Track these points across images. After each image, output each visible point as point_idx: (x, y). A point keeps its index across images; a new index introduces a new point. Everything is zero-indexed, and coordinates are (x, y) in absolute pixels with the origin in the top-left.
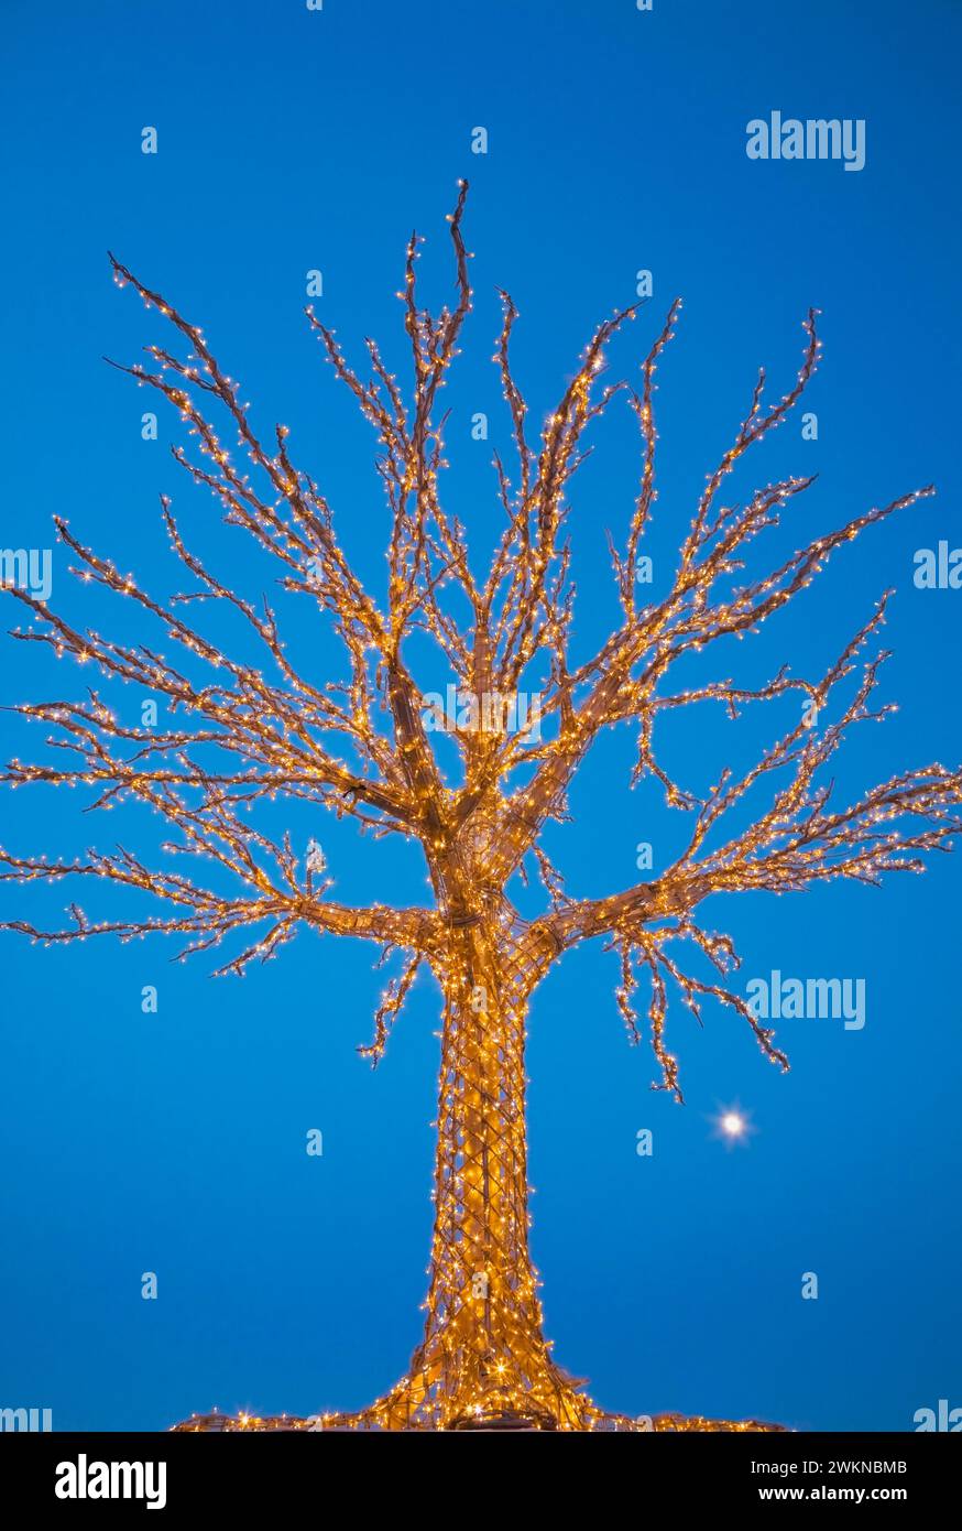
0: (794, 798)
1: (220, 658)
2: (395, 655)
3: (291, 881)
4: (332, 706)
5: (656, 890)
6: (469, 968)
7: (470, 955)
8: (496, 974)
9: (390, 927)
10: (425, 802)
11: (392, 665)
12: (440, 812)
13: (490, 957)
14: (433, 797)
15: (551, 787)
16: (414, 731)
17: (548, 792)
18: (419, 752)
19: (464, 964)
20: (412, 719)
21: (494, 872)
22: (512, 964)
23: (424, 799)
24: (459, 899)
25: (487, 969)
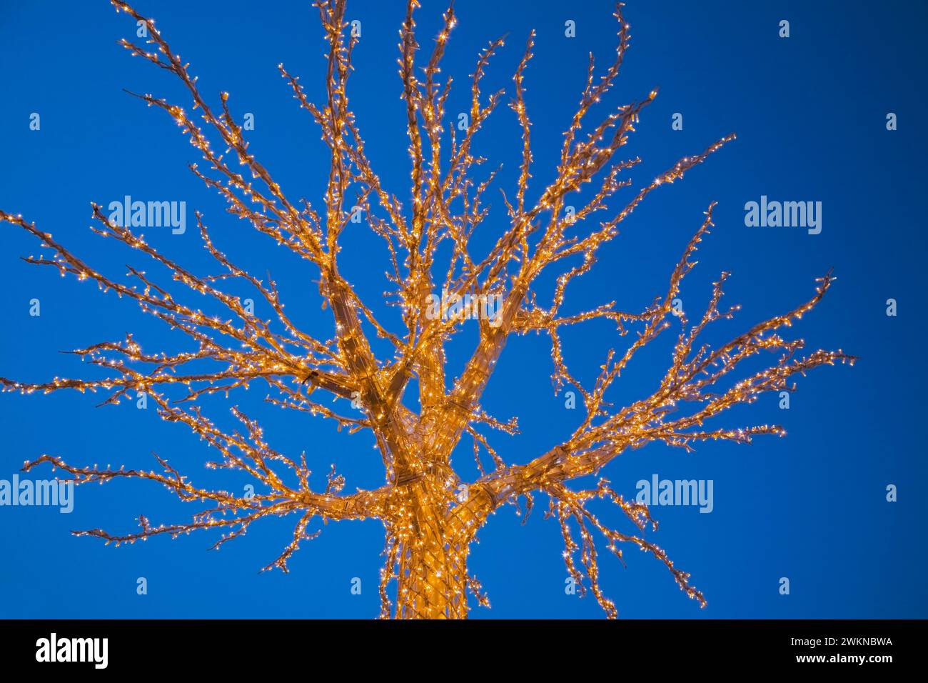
0: (672, 379)
1: (205, 286)
2: (332, 267)
3: (305, 486)
4: (321, 346)
5: (567, 449)
6: (415, 517)
7: (415, 508)
8: (438, 522)
9: (367, 503)
10: (365, 381)
11: (330, 275)
12: (378, 389)
13: (432, 509)
14: (371, 376)
15: (477, 378)
16: (351, 325)
17: (475, 383)
18: (355, 340)
19: (410, 515)
20: (348, 316)
21: (437, 446)
22: (453, 516)
23: (363, 379)
24: (402, 462)
25: (430, 518)
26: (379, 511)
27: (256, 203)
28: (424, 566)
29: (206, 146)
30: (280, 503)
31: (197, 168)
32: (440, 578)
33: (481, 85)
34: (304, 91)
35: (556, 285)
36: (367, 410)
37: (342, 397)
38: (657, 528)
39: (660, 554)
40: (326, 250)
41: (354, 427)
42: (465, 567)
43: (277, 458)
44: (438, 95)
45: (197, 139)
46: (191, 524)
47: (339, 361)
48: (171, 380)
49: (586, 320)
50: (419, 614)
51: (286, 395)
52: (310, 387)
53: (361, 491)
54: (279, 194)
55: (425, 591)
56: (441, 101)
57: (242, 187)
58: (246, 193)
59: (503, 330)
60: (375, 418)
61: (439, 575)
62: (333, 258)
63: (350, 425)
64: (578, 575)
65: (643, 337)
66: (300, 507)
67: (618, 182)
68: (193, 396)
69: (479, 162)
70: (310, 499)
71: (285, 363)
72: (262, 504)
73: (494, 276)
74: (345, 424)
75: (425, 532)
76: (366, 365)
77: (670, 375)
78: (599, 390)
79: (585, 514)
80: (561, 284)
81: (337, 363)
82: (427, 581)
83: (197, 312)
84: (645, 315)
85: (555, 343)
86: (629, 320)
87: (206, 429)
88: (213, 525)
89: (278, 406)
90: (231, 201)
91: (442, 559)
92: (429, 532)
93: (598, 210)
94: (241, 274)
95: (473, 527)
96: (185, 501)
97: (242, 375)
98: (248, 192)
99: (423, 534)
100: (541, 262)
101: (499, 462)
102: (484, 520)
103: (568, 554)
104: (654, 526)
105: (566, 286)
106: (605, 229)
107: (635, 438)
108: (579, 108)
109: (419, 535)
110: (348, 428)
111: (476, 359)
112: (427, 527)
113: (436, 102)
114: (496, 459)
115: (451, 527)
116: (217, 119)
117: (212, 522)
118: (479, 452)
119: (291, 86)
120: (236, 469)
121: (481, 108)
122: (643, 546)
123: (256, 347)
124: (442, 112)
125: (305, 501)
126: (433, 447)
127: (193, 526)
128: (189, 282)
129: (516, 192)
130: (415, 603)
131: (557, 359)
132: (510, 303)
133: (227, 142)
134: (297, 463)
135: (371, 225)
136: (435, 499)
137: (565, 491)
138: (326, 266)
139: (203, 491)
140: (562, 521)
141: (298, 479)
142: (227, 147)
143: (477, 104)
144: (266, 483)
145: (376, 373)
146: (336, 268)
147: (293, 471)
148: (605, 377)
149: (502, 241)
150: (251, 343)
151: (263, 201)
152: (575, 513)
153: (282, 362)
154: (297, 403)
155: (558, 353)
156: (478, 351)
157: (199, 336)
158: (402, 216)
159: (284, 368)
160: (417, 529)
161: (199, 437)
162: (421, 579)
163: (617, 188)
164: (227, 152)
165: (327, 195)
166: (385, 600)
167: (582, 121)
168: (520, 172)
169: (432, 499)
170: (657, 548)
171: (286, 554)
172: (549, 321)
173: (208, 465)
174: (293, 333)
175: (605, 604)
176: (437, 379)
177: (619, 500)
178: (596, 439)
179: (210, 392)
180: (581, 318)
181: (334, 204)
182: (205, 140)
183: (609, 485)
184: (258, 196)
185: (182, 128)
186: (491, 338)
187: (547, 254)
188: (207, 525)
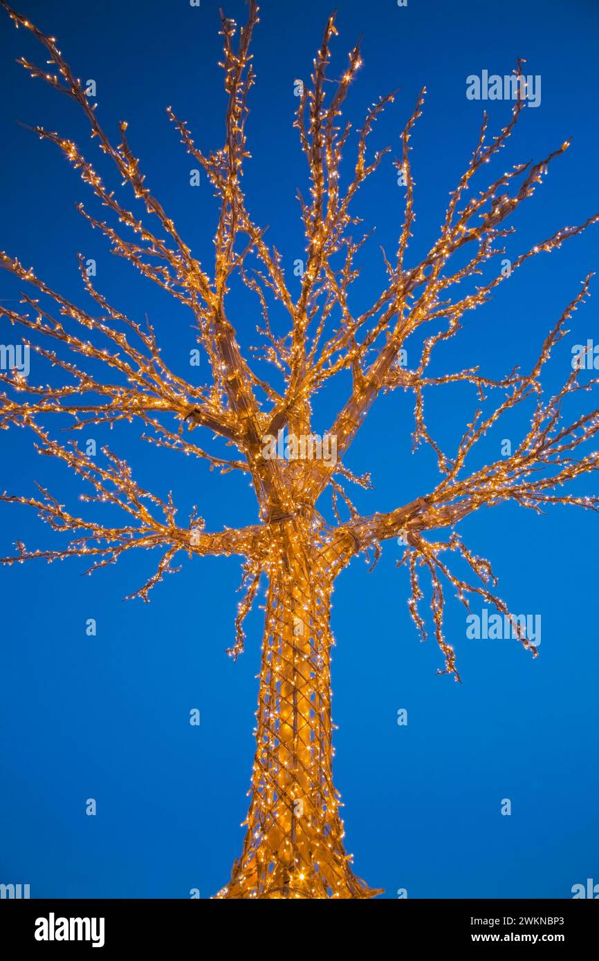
1: (92, 321)
2: (219, 308)
3: (172, 523)
5: (430, 501)
6: (285, 554)
7: (286, 544)
8: (306, 560)
9: (234, 540)
10: (245, 421)
11: (216, 315)
12: (258, 430)
13: (301, 547)
14: (252, 417)
15: (348, 427)
16: (235, 365)
17: (345, 432)
18: (239, 381)
19: (281, 551)
20: (233, 356)
21: (306, 490)
22: (320, 555)
23: (244, 419)
24: (276, 501)
25: (299, 555)
26: (246, 548)
27: (145, 241)
28: (292, 599)
29: (98, 182)
30: (149, 536)
31: (82, 209)
32: (307, 611)
33: (366, 140)
34: (191, 137)
35: (423, 346)
36: (246, 449)
37: (222, 435)
38: (496, 584)
39: (502, 607)
40: (214, 290)
41: (226, 467)
42: (329, 603)
43: (145, 495)
44: (337, 140)
45: (88, 174)
46: (64, 551)
47: (212, 405)
48: (58, 409)
49: (450, 382)
50: (287, 642)
51: (161, 434)
52: (191, 424)
53: (228, 529)
54: (173, 230)
55: (293, 622)
56: (338, 147)
57: (132, 224)
58: (136, 231)
59: (376, 383)
60: (253, 457)
61: (306, 608)
62: (221, 299)
63: (221, 466)
64: (420, 621)
65: (511, 399)
66: (167, 541)
67: (492, 249)
68: (79, 425)
69: (355, 222)
70: (179, 534)
71: (169, 399)
72: (134, 535)
73: (384, 323)
74: (217, 465)
75: (294, 568)
76: (247, 406)
77: (528, 440)
78: (465, 447)
79: (438, 564)
80: (428, 346)
81: (209, 407)
82: (295, 613)
83: (87, 344)
84: (504, 383)
85: (418, 401)
86: (489, 386)
87: (83, 462)
88: (86, 553)
89: (153, 444)
90: (115, 242)
91: (308, 594)
92: (298, 569)
93: (474, 275)
94: (120, 317)
95: (337, 567)
96: (58, 531)
97: (126, 408)
98: (138, 230)
99: (292, 570)
100: (416, 321)
101: (354, 512)
102: (348, 562)
103: (414, 601)
104: (494, 582)
105: (433, 348)
106: (481, 293)
107: (496, 494)
108: (468, 168)
109: (288, 571)
110: (219, 469)
111: (348, 409)
112: (295, 564)
113: (334, 147)
114: (351, 509)
115: (317, 566)
116: (115, 149)
117: (85, 550)
118: (337, 502)
119: (179, 130)
120: (108, 502)
121: (366, 165)
122: (488, 598)
123: (142, 381)
124: (339, 158)
125: (173, 536)
126: (302, 491)
127: (67, 553)
128: (77, 316)
129: (397, 250)
130: (283, 632)
131: (418, 418)
132: (384, 358)
133: (123, 174)
134: (165, 501)
135: (244, 280)
136: (304, 538)
137: (423, 541)
138: (214, 307)
139: (79, 520)
140: (412, 570)
141: (165, 516)
142: (123, 180)
143: (362, 160)
144: (137, 517)
145: (256, 414)
146: (223, 309)
147: (160, 508)
148: (471, 435)
149: (387, 293)
150: (138, 377)
151: (152, 240)
152: (429, 563)
153: (166, 398)
154: (172, 442)
155: (420, 413)
156: (350, 402)
157: (79, 373)
158: (282, 267)
159: (167, 404)
160: (286, 565)
161: (74, 471)
162: (289, 610)
163: (492, 255)
164: (123, 184)
165: (217, 237)
166: (240, 632)
167: (470, 182)
168: (401, 231)
169: (301, 539)
170: (500, 601)
171: (149, 585)
172: (416, 380)
173: (82, 498)
174: (168, 376)
175: (445, 649)
176: (306, 427)
177: (468, 554)
178: (459, 493)
179: (96, 423)
180: (446, 379)
181: (223, 247)
182: (96, 176)
183: (460, 539)
184: (148, 235)
185: (74, 163)
186: (363, 391)
187: (422, 313)
188: (80, 553)
